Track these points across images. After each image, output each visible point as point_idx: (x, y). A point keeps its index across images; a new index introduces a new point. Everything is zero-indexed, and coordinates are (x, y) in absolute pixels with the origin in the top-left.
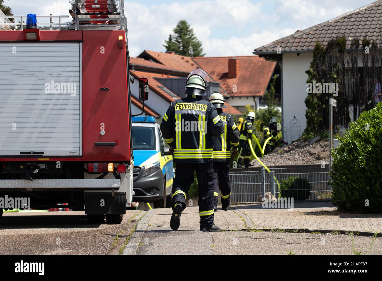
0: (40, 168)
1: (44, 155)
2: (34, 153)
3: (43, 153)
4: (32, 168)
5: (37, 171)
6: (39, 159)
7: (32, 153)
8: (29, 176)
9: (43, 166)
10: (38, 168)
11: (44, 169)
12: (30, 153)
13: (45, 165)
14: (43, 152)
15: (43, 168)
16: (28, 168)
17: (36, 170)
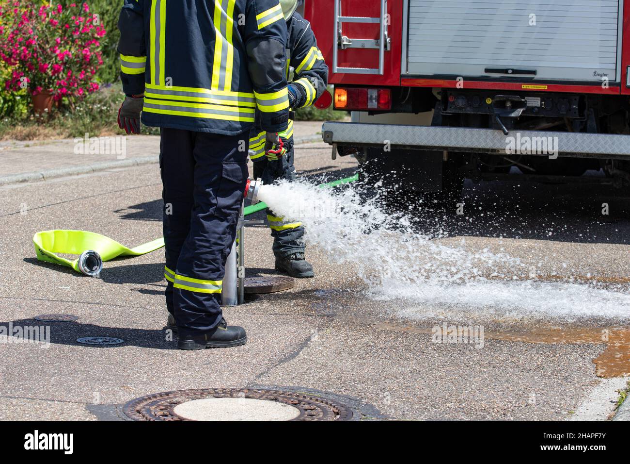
0: (528, 105)
1: (537, 77)
2: (515, 71)
3: (534, 72)
4: (509, 104)
5: (518, 113)
6: (525, 87)
7: (510, 71)
8: (501, 124)
9: (535, 102)
10: (522, 104)
11: (536, 109)
12: (505, 71)
13: (539, 98)
14: (534, 70)
15: (536, 107)
16: (501, 104)
17: (519, 109)
